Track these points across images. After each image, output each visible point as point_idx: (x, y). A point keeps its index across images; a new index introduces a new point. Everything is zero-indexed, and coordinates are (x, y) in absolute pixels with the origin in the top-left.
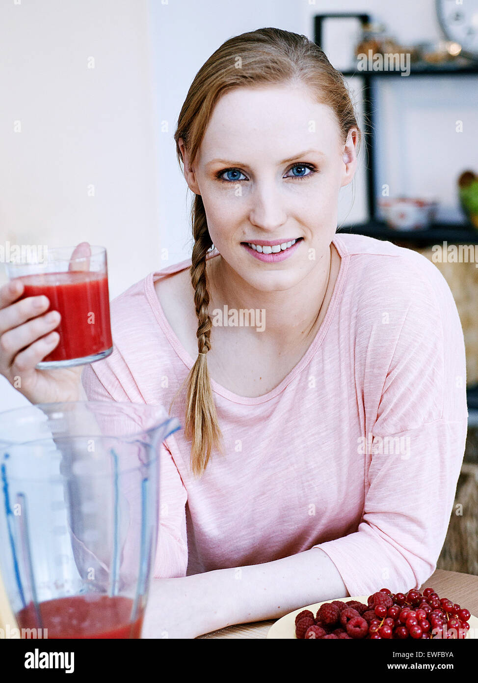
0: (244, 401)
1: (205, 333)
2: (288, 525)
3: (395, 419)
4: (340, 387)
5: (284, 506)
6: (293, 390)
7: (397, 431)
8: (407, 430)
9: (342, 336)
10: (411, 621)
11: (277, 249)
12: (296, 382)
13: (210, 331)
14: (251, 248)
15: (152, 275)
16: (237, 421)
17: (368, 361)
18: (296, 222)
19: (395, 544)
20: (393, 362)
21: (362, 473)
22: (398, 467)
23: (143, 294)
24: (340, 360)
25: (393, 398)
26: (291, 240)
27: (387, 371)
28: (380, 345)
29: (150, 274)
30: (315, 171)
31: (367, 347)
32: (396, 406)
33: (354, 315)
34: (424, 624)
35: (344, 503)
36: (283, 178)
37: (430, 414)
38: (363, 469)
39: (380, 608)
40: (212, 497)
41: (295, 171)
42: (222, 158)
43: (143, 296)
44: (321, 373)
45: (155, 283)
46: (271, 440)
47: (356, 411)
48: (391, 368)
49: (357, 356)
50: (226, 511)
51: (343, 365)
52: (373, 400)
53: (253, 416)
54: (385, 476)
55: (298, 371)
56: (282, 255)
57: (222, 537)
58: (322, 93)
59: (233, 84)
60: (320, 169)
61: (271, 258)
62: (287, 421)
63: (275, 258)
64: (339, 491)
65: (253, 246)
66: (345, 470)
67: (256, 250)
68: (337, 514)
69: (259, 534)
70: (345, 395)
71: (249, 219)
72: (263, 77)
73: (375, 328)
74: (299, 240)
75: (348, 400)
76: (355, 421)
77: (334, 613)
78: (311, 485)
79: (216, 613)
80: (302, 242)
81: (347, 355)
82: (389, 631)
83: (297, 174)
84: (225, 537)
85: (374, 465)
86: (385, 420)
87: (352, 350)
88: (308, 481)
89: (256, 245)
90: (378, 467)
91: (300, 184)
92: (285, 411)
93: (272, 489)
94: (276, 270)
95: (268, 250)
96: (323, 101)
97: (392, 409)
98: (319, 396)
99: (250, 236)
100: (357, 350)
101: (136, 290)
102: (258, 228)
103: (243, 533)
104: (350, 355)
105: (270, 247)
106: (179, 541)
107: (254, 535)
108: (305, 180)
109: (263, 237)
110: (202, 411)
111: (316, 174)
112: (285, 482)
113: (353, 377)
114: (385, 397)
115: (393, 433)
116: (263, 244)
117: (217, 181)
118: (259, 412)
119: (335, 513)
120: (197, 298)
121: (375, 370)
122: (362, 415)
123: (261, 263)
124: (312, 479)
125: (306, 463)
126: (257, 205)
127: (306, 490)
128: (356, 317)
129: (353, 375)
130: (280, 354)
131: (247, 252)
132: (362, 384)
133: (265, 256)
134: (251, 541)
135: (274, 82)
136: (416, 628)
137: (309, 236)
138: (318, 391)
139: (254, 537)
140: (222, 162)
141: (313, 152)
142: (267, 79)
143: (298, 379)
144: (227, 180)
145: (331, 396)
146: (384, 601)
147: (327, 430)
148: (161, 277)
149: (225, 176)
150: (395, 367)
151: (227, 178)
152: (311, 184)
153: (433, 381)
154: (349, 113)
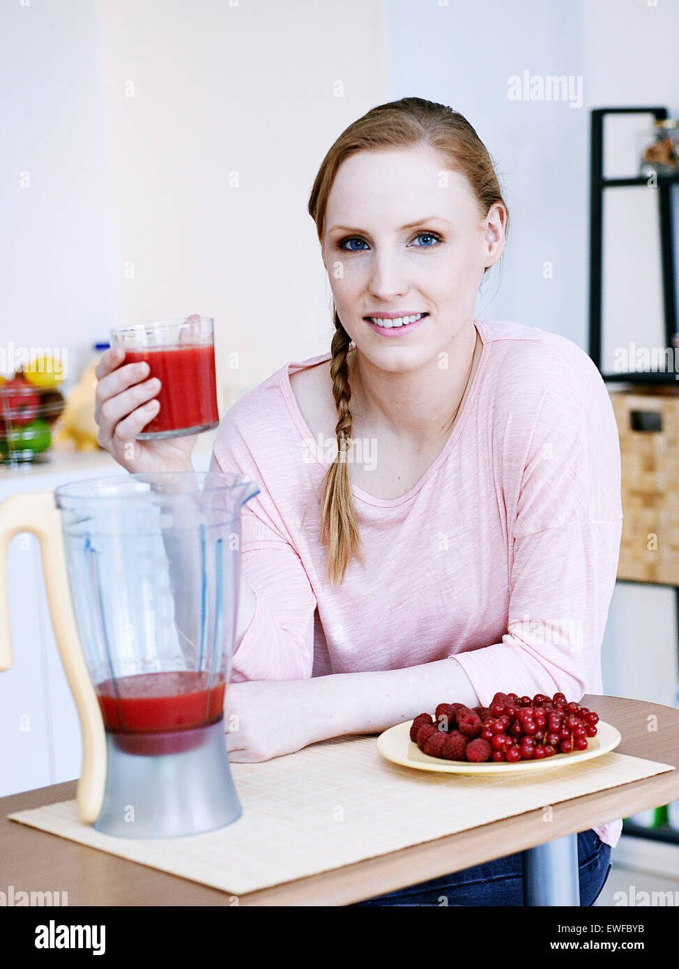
0: (381, 503)
1: (344, 429)
2: (428, 640)
3: (534, 518)
4: (478, 484)
5: (422, 617)
6: (429, 489)
7: (538, 531)
8: (547, 529)
9: (480, 428)
10: (526, 718)
11: (398, 322)
12: (433, 479)
13: (350, 427)
14: (373, 323)
15: (287, 366)
16: (374, 524)
17: (505, 453)
18: (419, 294)
19: (536, 655)
20: (530, 454)
21: (506, 581)
22: (538, 570)
23: (278, 387)
24: (478, 455)
25: (532, 494)
26: (416, 314)
27: (524, 464)
28: (516, 436)
29: (286, 365)
30: (441, 241)
31: (503, 439)
32: (536, 502)
33: (493, 404)
34: (540, 721)
35: (485, 614)
36: (407, 246)
37: (573, 512)
38: (506, 577)
39: (498, 708)
40: (344, 608)
41: (421, 240)
42: (341, 224)
43: (278, 390)
44: (459, 469)
45: (290, 376)
46: (407, 544)
47: (496, 512)
48: (528, 461)
49: (495, 450)
50: (359, 623)
51: (481, 459)
52: (513, 496)
53: (388, 519)
54: (525, 581)
55: (435, 467)
56: (404, 330)
57: (355, 651)
58: (452, 160)
59: (356, 147)
60: (447, 238)
61: (392, 332)
62: (423, 524)
63: (396, 332)
64: (480, 600)
65: (375, 320)
66: (486, 576)
67: (377, 325)
68: (479, 627)
69: (396, 649)
70: (483, 493)
71: (368, 289)
72: (385, 139)
73: (510, 417)
74: (425, 315)
75: (488, 498)
76: (496, 522)
77: (449, 712)
78: (449, 594)
79: (331, 717)
80: (428, 318)
81: (486, 449)
82: (501, 727)
83: (423, 243)
84: (359, 652)
85: (516, 570)
86: (524, 518)
87: (490, 443)
88: (446, 589)
89: (377, 318)
90: (519, 571)
91: (424, 254)
92: (421, 512)
93: (409, 598)
94: (398, 345)
95: (388, 323)
96: (453, 168)
97: (531, 507)
98: (456, 495)
99: (371, 309)
100: (495, 443)
101: (270, 384)
102: (376, 298)
103: (379, 648)
104: (488, 449)
105: (390, 320)
106: (302, 648)
107: (391, 651)
108: (430, 250)
109: (382, 309)
110: (339, 513)
111: (442, 245)
112: (422, 590)
113: (492, 473)
114: (523, 492)
115: (533, 532)
116: (384, 316)
117: (339, 251)
118: (394, 514)
119: (477, 625)
120: (335, 391)
121: (512, 464)
122: (502, 516)
123: (382, 338)
124: (451, 587)
125: (444, 569)
126: (374, 274)
127: (445, 598)
128: (494, 407)
129: (491, 471)
130: (419, 451)
131: (370, 327)
132: (501, 480)
133: (386, 330)
134: (388, 657)
135: (396, 144)
136: (530, 725)
137: (433, 311)
138: (455, 489)
139: (391, 653)
140: (341, 228)
141: (437, 218)
142: (390, 142)
143: (435, 476)
144: (349, 250)
145: (469, 495)
146: (504, 701)
147: (466, 532)
148: (298, 369)
149: (348, 245)
150: (533, 459)
151: (351, 248)
152: (436, 253)
153: (576, 475)
154: (487, 184)
